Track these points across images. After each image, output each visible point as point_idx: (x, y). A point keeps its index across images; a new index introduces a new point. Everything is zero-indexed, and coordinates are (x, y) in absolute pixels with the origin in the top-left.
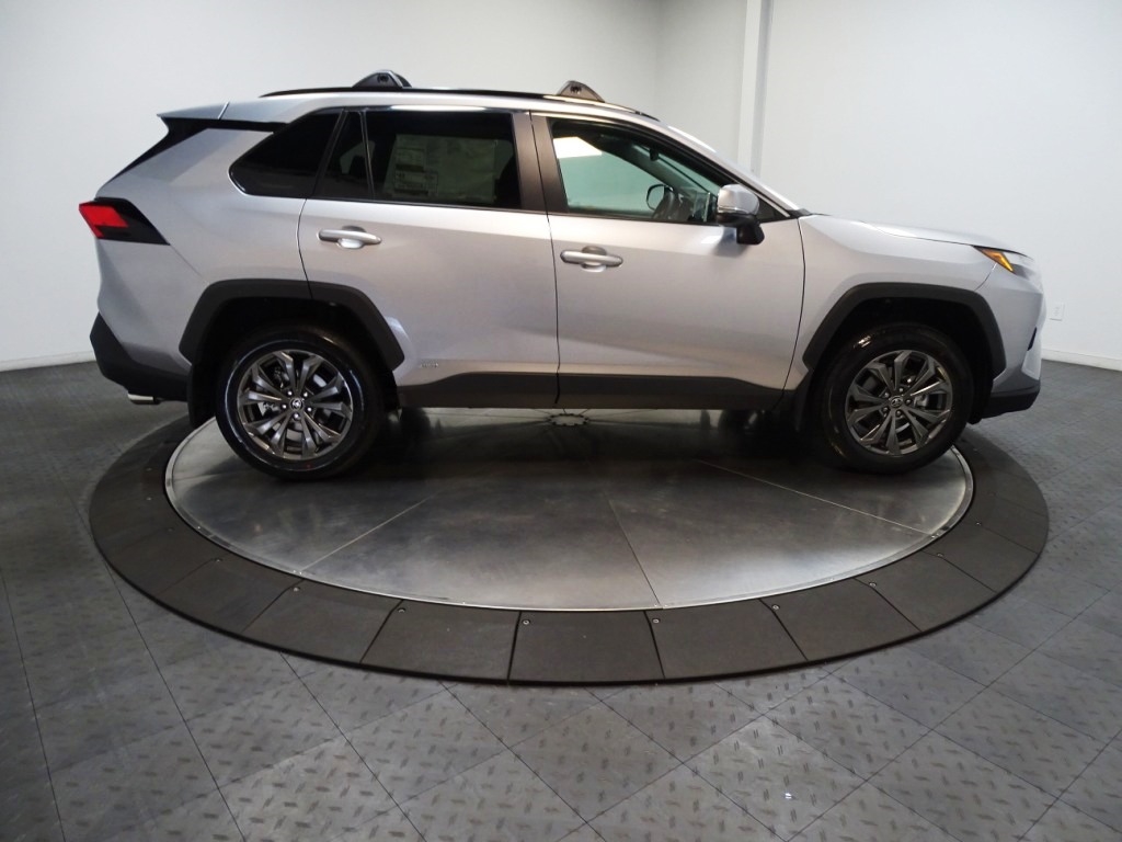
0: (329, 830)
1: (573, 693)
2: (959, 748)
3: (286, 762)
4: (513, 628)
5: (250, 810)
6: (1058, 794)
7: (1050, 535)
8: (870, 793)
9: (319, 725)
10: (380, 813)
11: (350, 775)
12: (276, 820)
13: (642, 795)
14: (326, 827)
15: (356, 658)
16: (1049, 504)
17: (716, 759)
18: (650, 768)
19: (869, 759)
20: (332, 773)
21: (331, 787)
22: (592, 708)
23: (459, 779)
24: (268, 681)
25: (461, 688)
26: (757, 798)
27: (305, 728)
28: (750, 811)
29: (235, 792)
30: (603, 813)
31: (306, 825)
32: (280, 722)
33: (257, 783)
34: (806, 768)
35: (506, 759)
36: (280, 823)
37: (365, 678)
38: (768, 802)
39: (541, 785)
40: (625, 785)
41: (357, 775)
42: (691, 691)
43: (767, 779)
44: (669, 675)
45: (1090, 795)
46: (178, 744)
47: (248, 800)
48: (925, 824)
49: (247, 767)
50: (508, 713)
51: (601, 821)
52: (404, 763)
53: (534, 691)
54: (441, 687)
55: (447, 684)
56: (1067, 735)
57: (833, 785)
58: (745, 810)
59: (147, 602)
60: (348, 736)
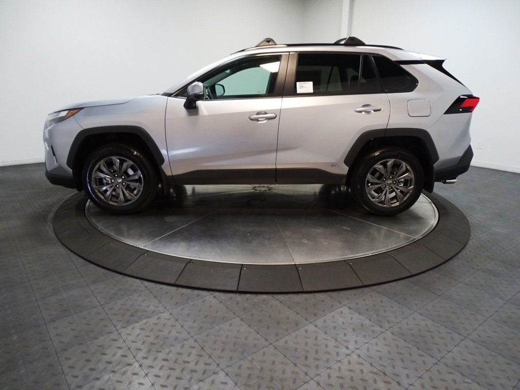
0: (164, 346)
1: (264, 296)
2: (426, 319)
3: (144, 321)
4: (239, 270)
5: (130, 338)
6: (466, 336)
7: (471, 238)
8: (388, 335)
9: (158, 307)
10: (185, 340)
11: (172, 326)
12: (141, 342)
13: (293, 334)
14: (163, 344)
15: (172, 282)
16: (471, 225)
17: (325, 321)
18: (297, 325)
19: (389, 322)
20: (164, 325)
21: (164, 330)
22: (273, 302)
23: (217, 328)
24: (135, 291)
25: (217, 294)
26: (341, 336)
27: (152, 308)
28: (339, 340)
29: (124, 332)
30: (277, 340)
31: (154, 344)
32: (141, 306)
33: (133, 328)
34: (362, 325)
35: (237, 320)
36: (143, 343)
37: (177, 290)
38: (346, 337)
39: (252, 330)
40: (287, 330)
41: (175, 326)
42: (315, 296)
43: (346, 329)
44: (305, 290)
45: (480, 336)
46: (99, 314)
47: (129, 335)
48: (411, 346)
49: (128, 322)
50: (238, 303)
51: (277, 343)
52: (194, 322)
53: (248, 295)
54: (209, 294)
55: (211, 292)
56: (471, 314)
57: (373, 331)
58: (336, 340)
59: (81, 260)
60: (170, 311)
